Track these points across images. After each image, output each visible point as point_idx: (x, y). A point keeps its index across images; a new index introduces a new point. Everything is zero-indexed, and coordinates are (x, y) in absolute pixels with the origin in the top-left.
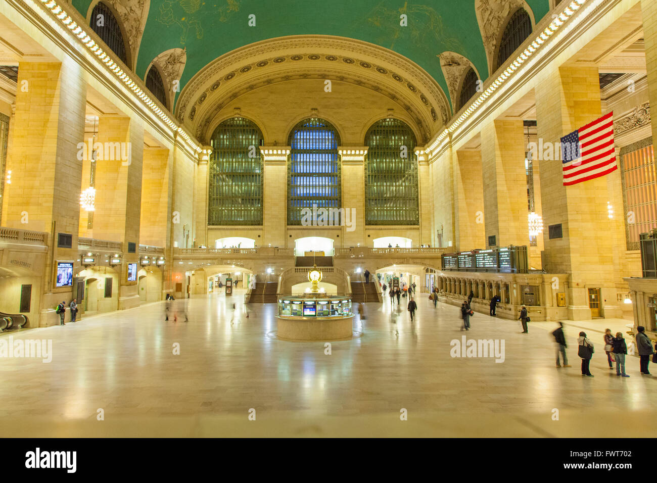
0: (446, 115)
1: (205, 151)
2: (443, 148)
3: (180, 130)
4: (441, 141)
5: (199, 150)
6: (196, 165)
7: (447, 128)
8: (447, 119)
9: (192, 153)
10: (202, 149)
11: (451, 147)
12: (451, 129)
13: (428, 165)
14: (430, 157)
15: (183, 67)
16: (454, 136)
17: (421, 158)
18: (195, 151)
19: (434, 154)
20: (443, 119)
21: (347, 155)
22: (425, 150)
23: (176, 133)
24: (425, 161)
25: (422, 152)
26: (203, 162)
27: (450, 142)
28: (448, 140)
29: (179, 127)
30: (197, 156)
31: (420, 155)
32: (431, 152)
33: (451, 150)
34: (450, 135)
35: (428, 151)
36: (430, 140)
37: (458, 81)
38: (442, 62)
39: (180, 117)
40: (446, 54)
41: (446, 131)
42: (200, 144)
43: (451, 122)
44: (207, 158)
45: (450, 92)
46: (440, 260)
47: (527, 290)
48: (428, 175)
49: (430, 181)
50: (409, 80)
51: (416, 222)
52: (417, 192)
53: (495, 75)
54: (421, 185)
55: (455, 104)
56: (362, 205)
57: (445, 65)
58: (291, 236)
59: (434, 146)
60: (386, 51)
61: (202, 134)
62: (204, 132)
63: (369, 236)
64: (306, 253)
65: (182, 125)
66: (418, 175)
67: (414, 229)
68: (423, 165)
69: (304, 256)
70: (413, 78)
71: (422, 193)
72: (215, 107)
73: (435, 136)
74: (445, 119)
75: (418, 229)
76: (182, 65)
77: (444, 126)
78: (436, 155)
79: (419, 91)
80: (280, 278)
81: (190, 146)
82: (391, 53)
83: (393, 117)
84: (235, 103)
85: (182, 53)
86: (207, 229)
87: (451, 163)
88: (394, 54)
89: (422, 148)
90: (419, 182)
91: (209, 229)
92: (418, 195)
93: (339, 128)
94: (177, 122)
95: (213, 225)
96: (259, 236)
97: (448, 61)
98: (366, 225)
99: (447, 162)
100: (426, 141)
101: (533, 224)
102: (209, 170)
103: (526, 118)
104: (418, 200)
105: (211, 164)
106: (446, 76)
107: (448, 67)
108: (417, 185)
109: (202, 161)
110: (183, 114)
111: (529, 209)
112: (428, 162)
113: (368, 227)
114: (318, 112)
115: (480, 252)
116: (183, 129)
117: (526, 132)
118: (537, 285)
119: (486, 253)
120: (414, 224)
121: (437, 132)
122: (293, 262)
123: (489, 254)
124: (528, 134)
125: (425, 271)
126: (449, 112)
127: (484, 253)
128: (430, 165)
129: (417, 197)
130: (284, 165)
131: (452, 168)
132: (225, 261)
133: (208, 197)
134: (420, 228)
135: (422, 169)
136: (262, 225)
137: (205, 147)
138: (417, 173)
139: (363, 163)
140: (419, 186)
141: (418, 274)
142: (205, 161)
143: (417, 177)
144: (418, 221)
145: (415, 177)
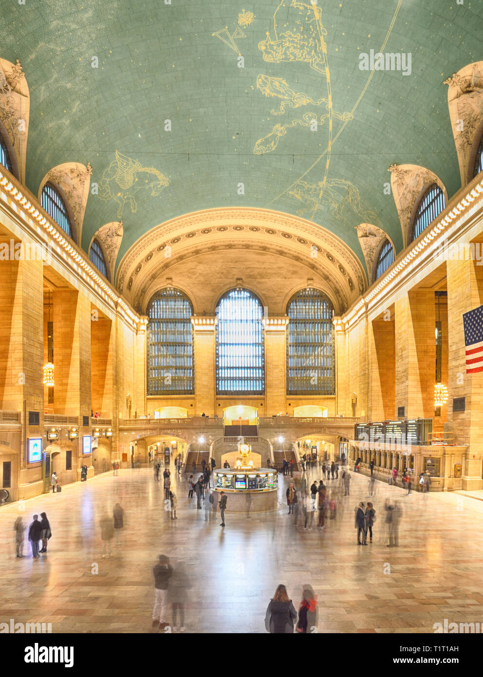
0: (362, 285)
1: (142, 321)
2: (359, 318)
3: (120, 301)
4: (358, 312)
5: (137, 320)
6: (135, 334)
7: (364, 298)
8: (363, 289)
9: (131, 322)
10: (140, 318)
11: (367, 317)
12: (367, 299)
13: (345, 334)
14: (347, 326)
15: (120, 239)
16: (370, 307)
17: (338, 328)
18: (134, 321)
19: (351, 323)
20: (360, 289)
21: (270, 325)
22: (342, 319)
23: (117, 304)
24: (342, 331)
25: (339, 322)
26: (141, 332)
27: (366, 312)
28: (364, 310)
29: (119, 297)
30: (135, 326)
31: (337, 324)
32: (348, 322)
33: (367, 320)
34: (366, 305)
35: (345, 320)
36: (347, 310)
37: (375, 251)
38: (360, 233)
39: (119, 288)
40: (363, 225)
41: (363, 301)
42: (138, 314)
43: (367, 292)
44: (144, 327)
45: (366, 262)
46: (354, 430)
47: (429, 462)
48: (345, 345)
49: (347, 350)
50: (328, 251)
51: (333, 392)
52: (335, 362)
53: (409, 248)
54: (338, 355)
55: (371, 275)
56: (283, 374)
57: (362, 237)
58: (219, 405)
59: (351, 316)
60: (306, 222)
61: (139, 303)
62: (140, 302)
63: (290, 405)
64: (233, 421)
65: (122, 296)
66: (336, 344)
67: (330, 398)
68: (340, 334)
69: (231, 424)
70: (332, 248)
72: (149, 277)
73: (352, 306)
74: (361, 289)
75: (335, 398)
76: (119, 237)
77: (361, 297)
78: (353, 324)
79: (338, 261)
80: (211, 448)
81: (129, 316)
82: (312, 224)
83: (312, 287)
84: (168, 273)
85: (120, 226)
86: (146, 399)
87: (367, 333)
88: (313, 225)
89: (339, 318)
90: (336, 352)
92: (335, 365)
93: (263, 298)
94: (117, 293)
96: (192, 405)
97: (365, 232)
98: (287, 394)
99: (363, 332)
100: (343, 310)
101: (439, 395)
102: (146, 339)
103: (436, 289)
104: (334, 370)
105: (148, 335)
106: (363, 246)
107: (365, 238)
108: (334, 355)
109: (140, 330)
110: (122, 285)
111: (436, 379)
112: (345, 331)
113: (288, 397)
114: (243, 282)
115: (390, 423)
116: (122, 299)
117: (437, 302)
118: (439, 457)
119: (395, 425)
120: (331, 394)
121: (354, 301)
122: (222, 431)
123: (398, 426)
124: (439, 304)
125: (339, 439)
126: (365, 282)
127: (394, 425)
128: (347, 335)
129: (334, 367)
130: (213, 334)
131: (367, 338)
132: (163, 431)
133: (146, 367)
135: (339, 340)
136: (194, 394)
137: (142, 317)
138: (334, 343)
139: (285, 333)
140: (336, 355)
141: (332, 443)
142: (142, 330)
143: (334, 347)
144: (335, 391)
145: (332, 346)
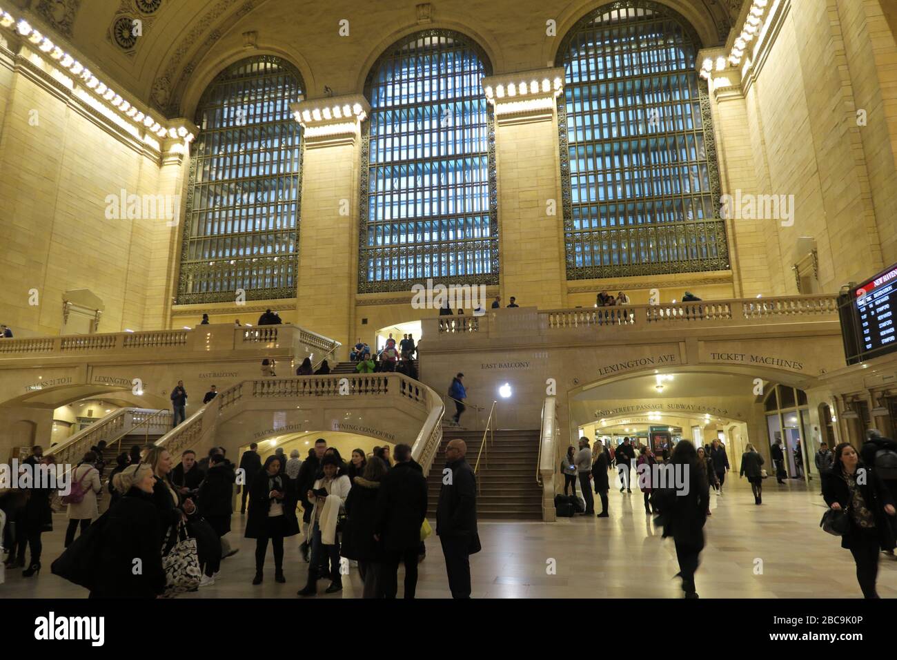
1: (173, 133)
5: (162, 133)
6: (158, 168)
10: (167, 127)
13: (744, 95)
14: (746, 68)
17: (718, 84)
19: (758, 45)
21: (507, 99)
24: (732, 89)
25: (721, 63)
26: (171, 159)
30: (156, 146)
31: (714, 73)
44: (180, 148)
48: (747, 126)
54: (728, 155)
58: (365, 321)
68: (728, 99)
71: (731, 176)
75: (729, 279)
86: (169, 313)
89: (718, 51)
90: (719, 148)
91: (174, 313)
95: (187, 302)
98: (569, 278)
102: (184, 177)
105: (191, 164)
109: (168, 156)
112: (741, 88)
113: (573, 284)
114: (433, 9)
120: (716, 268)
128: (751, 90)
130: (351, 143)
134: (735, 277)
135: (725, 113)
137: (172, 122)
138: (710, 127)
139: (556, 118)
140: (720, 158)
141: (739, 417)
142: (174, 155)
143: (711, 138)
144: (727, 258)
145: (707, 136)
